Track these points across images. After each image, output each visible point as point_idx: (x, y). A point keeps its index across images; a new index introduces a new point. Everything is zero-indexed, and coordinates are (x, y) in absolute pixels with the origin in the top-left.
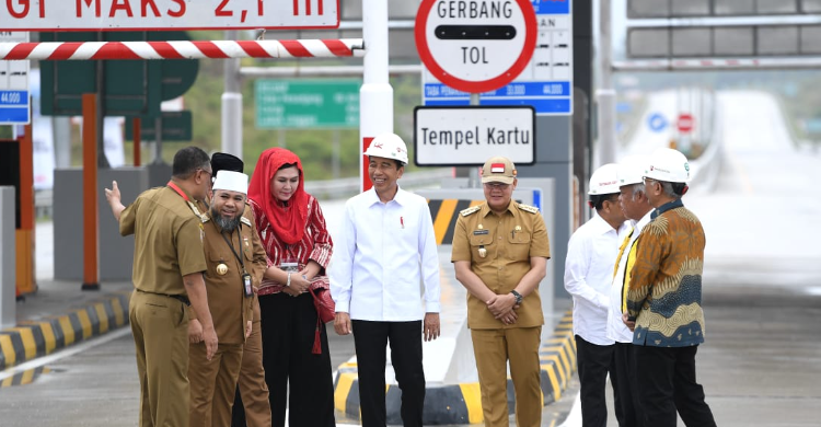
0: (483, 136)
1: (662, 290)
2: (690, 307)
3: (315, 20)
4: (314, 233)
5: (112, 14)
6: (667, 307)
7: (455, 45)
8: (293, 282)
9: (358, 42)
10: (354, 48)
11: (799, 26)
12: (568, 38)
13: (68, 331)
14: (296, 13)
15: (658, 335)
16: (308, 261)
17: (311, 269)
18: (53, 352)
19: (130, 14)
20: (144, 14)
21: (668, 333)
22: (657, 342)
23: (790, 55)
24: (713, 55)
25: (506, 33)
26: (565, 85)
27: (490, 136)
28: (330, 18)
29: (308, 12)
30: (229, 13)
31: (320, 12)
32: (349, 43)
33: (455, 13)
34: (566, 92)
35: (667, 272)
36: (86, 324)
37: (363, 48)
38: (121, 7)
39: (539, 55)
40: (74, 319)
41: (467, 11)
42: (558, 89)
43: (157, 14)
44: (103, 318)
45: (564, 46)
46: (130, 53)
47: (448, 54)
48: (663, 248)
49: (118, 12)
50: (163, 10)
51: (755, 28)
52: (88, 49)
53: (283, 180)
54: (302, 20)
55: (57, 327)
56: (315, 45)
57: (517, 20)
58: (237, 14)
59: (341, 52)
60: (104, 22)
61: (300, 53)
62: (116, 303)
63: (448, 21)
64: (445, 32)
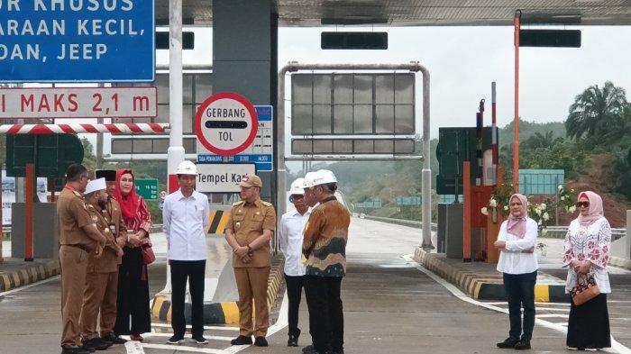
0: (230, 178)
1: (320, 245)
2: (337, 255)
3: (144, 113)
4: (142, 215)
5: (39, 110)
6: (322, 255)
7: (216, 131)
8: (131, 239)
9: (167, 125)
10: (165, 128)
11: (374, 140)
12: (271, 133)
13: (17, 280)
14: (135, 109)
15: (317, 269)
16: (139, 229)
17: (141, 233)
18: (9, 290)
19: (49, 110)
20: (56, 110)
21: (323, 269)
22: (317, 273)
23: (370, 153)
24: (333, 153)
25: (242, 125)
26: (269, 156)
27: (233, 178)
28: (152, 113)
29: (141, 109)
30: (100, 110)
31: (147, 109)
32: (162, 125)
33: (216, 114)
34: (269, 160)
35: (323, 235)
36: (26, 277)
37: (169, 128)
38: (44, 106)
39: (256, 141)
40: (20, 274)
41: (222, 113)
42: (266, 158)
43: (63, 110)
44: (35, 274)
45: (269, 137)
46: (48, 130)
47: (212, 135)
48: (321, 222)
49: (43, 109)
50: (66, 108)
51: (353, 140)
52: (27, 128)
53: (125, 180)
54: (138, 113)
55: (11, 277)
56: (144, 126)
57: (248, 119)
58: (104, 110)
59: (158, 130)
60: (35, 114)
61: (137, 131)
62: (41, 267)
63: (212, 119)
64: (210, 125)
